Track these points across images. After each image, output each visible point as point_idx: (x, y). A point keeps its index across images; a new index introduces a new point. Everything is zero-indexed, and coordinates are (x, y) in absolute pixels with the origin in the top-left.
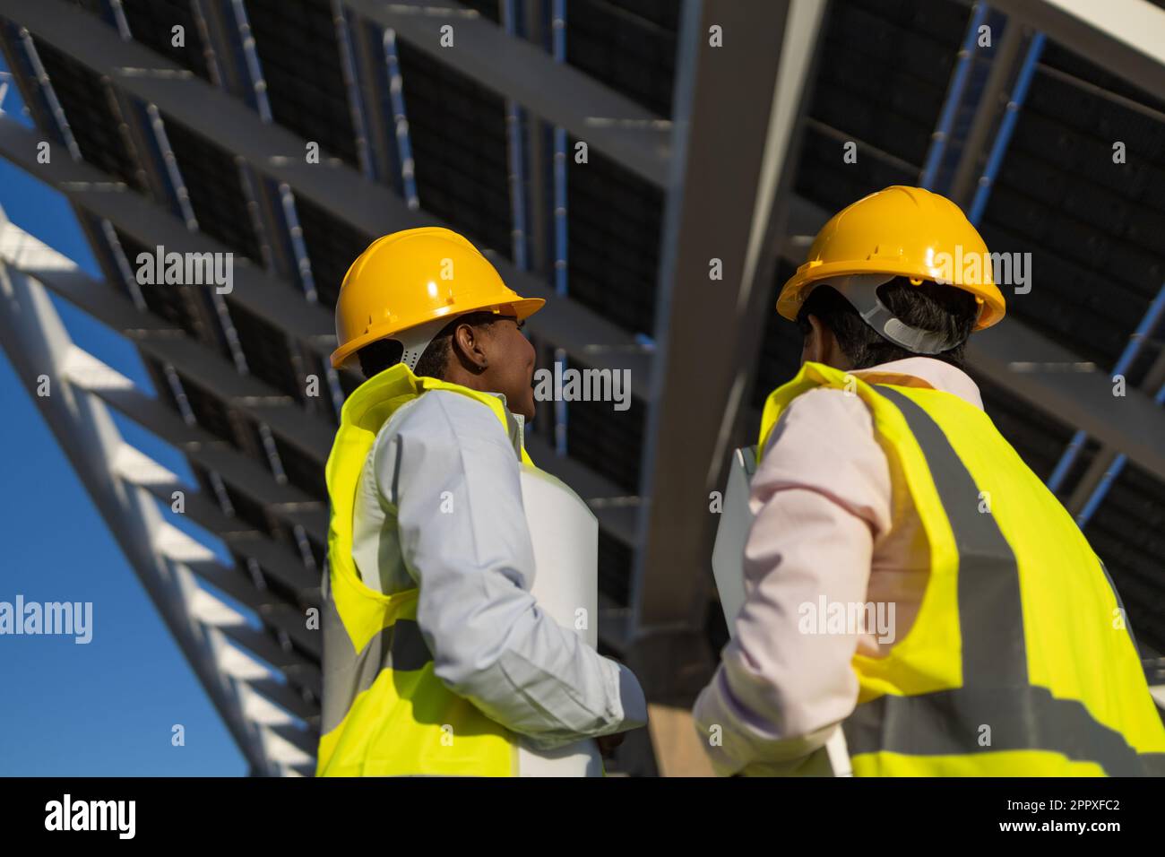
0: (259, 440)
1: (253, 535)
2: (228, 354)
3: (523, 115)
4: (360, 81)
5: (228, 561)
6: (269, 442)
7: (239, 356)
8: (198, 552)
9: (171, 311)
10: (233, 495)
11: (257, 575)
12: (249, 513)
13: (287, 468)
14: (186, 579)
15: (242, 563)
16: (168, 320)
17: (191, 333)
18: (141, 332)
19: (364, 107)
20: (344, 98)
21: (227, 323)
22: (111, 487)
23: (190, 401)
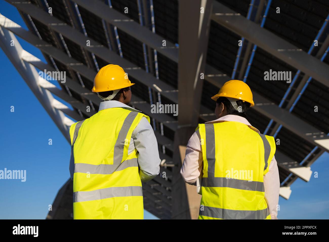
0: (76, 76)
1: (78, 102)
2: (65, 52)
3: (147, 47)
4: (107, 30)
5: (72, 109)
6: (79, 76)
7: (68, 52)
8: (64, 107)
9: (49, 40)
10: (72, 92)
11: (80, 113)
12: (76, 96)
13: (85, 84)
14: (61, 114)
15: (76, 110)
16: (48, 42)
17: (54, 45)
18: (40, 45)
19: (108, 34)
20: (104, 34)
21: (64, 42)
22: (38, 89)
23: (57, 64)
